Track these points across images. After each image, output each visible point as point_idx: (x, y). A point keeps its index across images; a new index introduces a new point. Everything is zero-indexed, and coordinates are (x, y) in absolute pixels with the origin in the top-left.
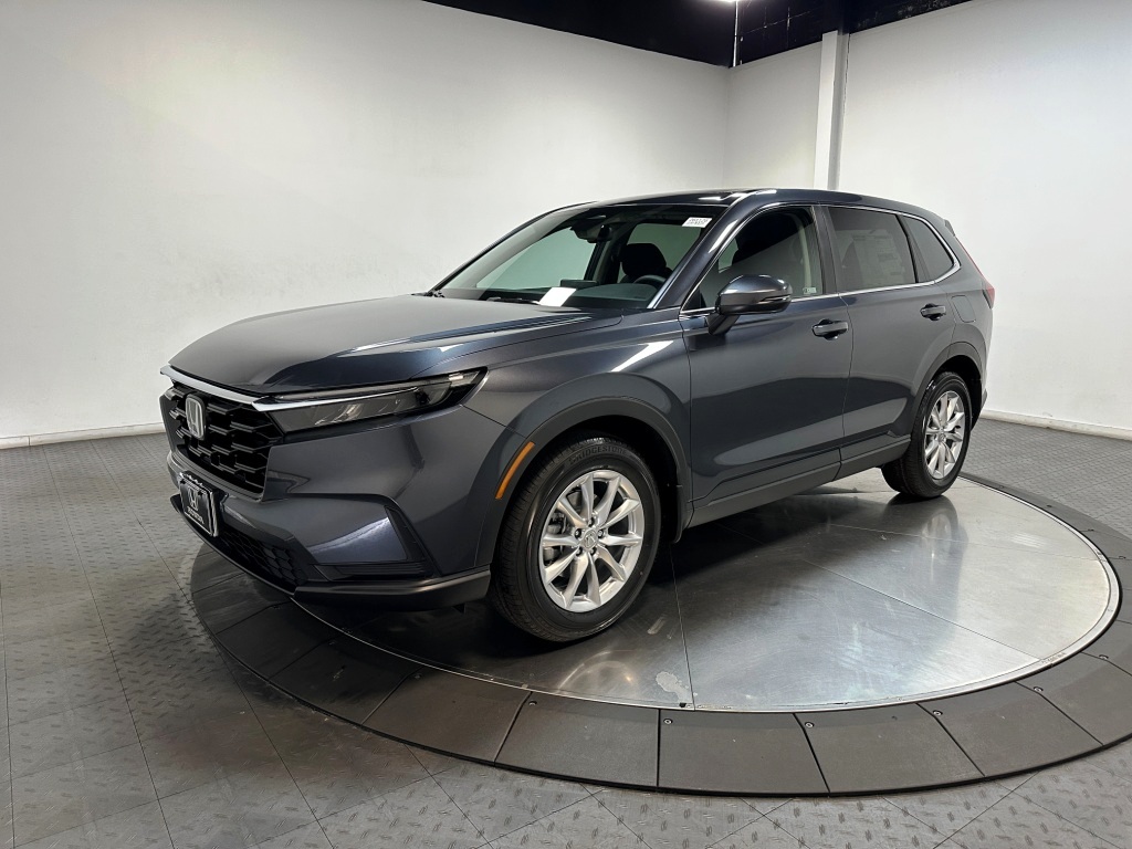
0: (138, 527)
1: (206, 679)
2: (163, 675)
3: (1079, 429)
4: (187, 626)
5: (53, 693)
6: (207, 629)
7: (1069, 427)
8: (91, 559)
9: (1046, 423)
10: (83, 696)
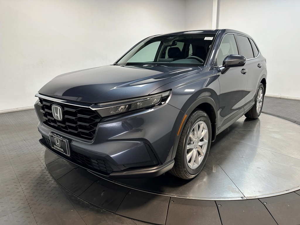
0: (24, 142)
1: (57, 198)
2: (42, 197)
3: (289, 98)
4: (46, 177)
5: (3, 207)
6: (53, 178)
7: (286, 97)
8: (10, 154)
9: (279, 97)
10: (14, 207)
